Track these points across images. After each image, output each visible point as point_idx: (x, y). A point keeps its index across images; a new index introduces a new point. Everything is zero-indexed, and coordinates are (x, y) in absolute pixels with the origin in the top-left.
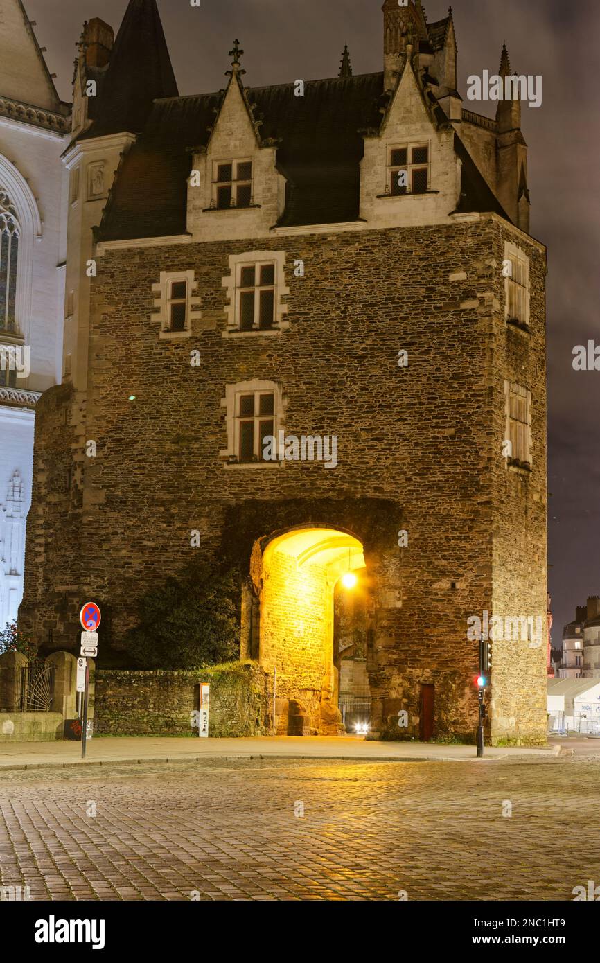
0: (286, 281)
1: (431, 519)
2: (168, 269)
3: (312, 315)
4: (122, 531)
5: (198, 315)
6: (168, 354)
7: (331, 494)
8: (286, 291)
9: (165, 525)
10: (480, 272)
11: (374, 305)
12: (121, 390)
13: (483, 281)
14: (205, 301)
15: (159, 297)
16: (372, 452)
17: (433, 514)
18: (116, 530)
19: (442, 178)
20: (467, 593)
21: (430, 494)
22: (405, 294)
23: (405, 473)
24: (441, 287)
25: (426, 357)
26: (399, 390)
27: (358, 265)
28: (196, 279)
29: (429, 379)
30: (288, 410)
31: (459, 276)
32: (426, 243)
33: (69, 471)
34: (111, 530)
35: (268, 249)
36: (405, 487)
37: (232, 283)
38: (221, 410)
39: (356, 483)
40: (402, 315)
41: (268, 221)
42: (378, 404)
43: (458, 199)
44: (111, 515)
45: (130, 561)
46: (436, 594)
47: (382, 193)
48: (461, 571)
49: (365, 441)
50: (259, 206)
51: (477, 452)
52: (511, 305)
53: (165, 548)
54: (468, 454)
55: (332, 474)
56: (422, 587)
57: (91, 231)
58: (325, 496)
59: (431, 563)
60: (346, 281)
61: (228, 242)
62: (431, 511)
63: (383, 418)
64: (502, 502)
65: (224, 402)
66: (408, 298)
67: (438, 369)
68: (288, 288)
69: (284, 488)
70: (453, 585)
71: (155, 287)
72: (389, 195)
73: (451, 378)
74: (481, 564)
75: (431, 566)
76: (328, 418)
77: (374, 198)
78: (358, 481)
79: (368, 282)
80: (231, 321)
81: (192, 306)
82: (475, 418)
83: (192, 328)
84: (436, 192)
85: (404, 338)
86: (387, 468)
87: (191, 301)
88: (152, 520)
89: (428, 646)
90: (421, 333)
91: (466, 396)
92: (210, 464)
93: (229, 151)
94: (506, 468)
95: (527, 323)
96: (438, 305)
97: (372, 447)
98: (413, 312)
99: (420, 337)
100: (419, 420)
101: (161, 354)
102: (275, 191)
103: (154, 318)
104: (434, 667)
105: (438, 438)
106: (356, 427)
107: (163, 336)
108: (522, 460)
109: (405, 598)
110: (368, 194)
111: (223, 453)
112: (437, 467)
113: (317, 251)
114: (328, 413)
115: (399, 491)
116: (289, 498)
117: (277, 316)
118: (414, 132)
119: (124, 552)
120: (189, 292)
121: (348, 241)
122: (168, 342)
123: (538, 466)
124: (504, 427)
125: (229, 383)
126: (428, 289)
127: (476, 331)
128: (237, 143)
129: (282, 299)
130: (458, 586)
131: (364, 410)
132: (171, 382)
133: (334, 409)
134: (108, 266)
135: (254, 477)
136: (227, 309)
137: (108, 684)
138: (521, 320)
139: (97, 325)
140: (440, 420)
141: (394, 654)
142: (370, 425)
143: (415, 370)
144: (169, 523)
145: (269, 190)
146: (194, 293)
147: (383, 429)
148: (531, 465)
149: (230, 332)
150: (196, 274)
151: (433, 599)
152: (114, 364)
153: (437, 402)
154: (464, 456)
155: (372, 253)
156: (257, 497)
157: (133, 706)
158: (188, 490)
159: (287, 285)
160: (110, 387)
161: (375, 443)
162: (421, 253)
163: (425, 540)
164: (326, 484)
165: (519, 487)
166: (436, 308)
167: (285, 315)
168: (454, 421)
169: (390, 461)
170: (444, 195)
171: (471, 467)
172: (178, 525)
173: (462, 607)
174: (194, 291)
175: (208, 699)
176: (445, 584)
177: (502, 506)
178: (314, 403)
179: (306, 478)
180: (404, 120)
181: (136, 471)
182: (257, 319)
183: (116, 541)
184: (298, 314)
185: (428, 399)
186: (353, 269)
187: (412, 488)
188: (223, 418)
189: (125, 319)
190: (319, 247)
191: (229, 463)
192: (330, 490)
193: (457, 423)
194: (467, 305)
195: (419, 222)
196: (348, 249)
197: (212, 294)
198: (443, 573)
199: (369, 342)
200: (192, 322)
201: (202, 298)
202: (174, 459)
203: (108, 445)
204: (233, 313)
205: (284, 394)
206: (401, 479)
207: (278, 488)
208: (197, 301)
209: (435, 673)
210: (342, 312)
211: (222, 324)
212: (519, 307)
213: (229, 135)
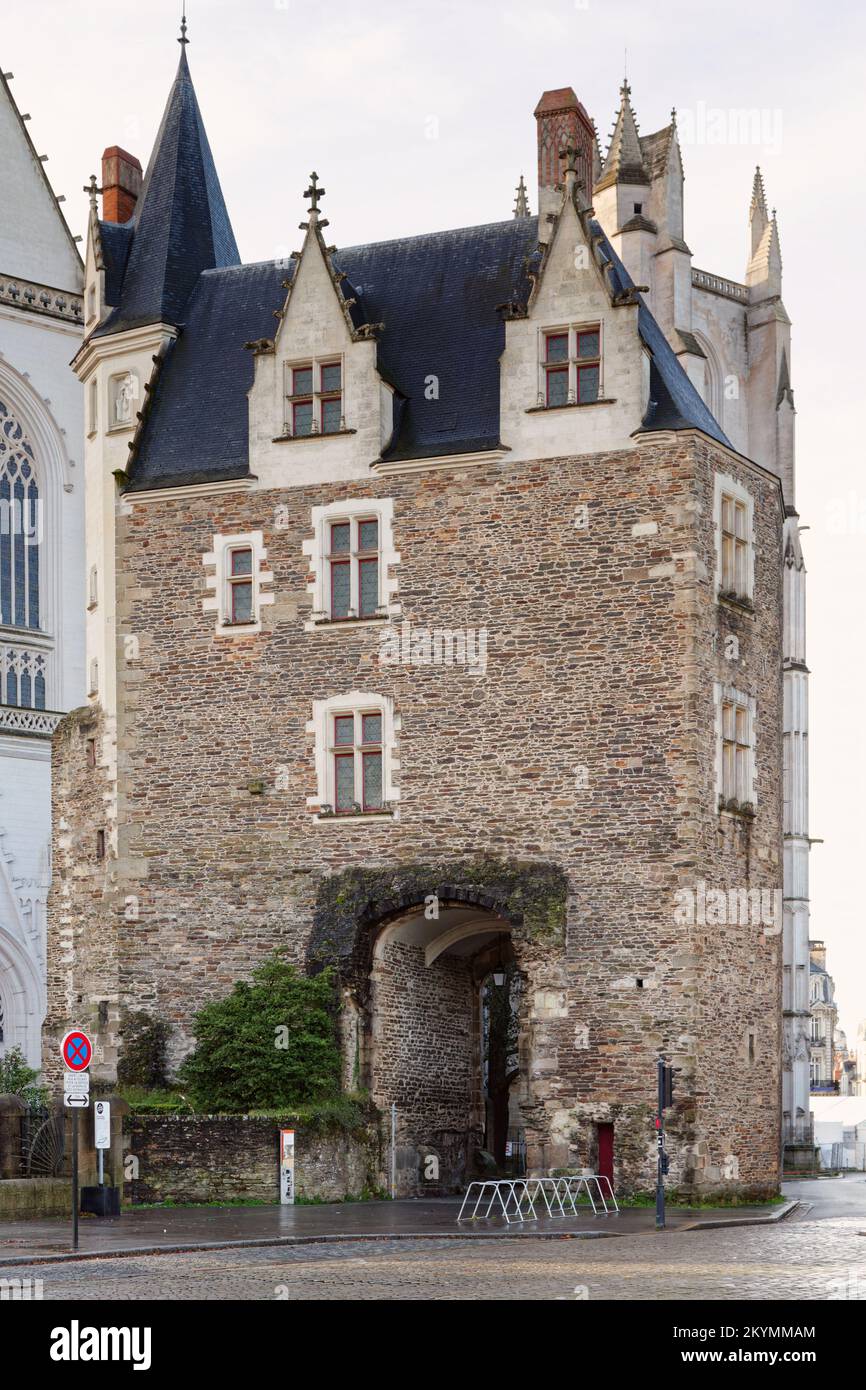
0: (396, 544)
1: (608, 891)
2: (226, 530)
3: (434, 594)
4: (174, 916)
5: (270, 598)
6: (230, 658)
7: (466, 857)
8: (396, 558)
9: (233, 907)
10: (678, 522)
11: (524, 576)
12: (166, 713)
13: (680, 535)
14: (280, 579)
15: (213, 573)
16: (523, 794)
17: (611, 884)
18: (165, 916)
19: (622, 379)
20: (659, 993)
21: (607, 855)
22: (569, 558)
23: (570, 824)
24: (620, 547)
25: (599, 653)
26: (561, 702)
27: (498, 517)
28: (266, 545)
29: (603, 685)
30: (402, 736)
31: (645, 528)
32: (598, 479)
33: (101, 832)
34: (157, 916)
35: (369, 496)
36: (571, 845)
37: (316, 549)
38: (308, 739)
39: (500, 840)
40: (564, 590)
41: (367, 454)
42: (530, 724)
43: (645, 410)
44: (158, 894)
45: (188, 959)
46: (616, 997)
47: (533, 405)
48: (650, 963)
49: (514, 779)
50: (353, 432)
51: (673, 791)
52: (724, 569)
53: (235, 940)
54: (660, 794)
55: (467, 829)
56: (596, 988)
57: (113, 476)
58: (459, 859)
59: (608, 952)
60: (484, 541)
61: (311, 487)
62: (608, 879)
63: (538, 744)
64: (710, 862)
65: (310, 727)
66: (573, 564)
67: (616, 670)
68: (399, 554)
69: (399, 850)
70: (640, 983)
71: (207, 559)
72: (544, 409)
73: (636, 683)
74: (679, 952)
75: (608, 958)
76: (460, 747)
77: (523, 415)
78: (504, 837)
79: (514, 542)
80: (317, 607)
81: (261, 585)
82: (671, 741)
83: (262, 618)
84: (611, 401)
85: (568, 625)
86: (545, 817)
87: (259, 577)
88: (215, 900)
89: (605, 1070)
90: (592, 616)
91: (658, 708)
92: (294, 819)
93: (308, 347)
94: (716, 811)
95: (750, 595)
96: (617, 574)
97: (523, 788)
98: (580, 586)
99: (591, 623)
100: (590, 746)
101: (219, 658)
102: (376, 406)
103: (208, 605)
104: (614, 1099)
105: (616, 771)
106: (500, 758)
107: (221, 631)
108: (742, 799)
109: (572, 1003)
110: (512, 408)
111: (311, 801)
112: (616, 814)
113: (441, 497)
114: (459, 739)
115: (563, 850)
116: (407, 863)
117: (384, 598)
118: (578, 308)
119: (178, 946)
120: (256, 565)
121: (484, 480)
122: (229, 641)
123: (766, 808)
124: (714, 753)
125: (316, 698)
126: (601, 550)
127: (671, 612)
128: (320, 334)
129: (390, 570)
130: (646, 984)
131: (510, 733)
132: (236, 700)
133: (470, 733)
134: (139, 528)
135: (356, 834)
136: (311, 588)
137: (150, 1135)
138: (740, 593)
139: (125, 618)
140: (620, 746)
141: (557, 1081)
142: (520, 755)
143: (583, 673)
144: (240, 904)
145: (368, 406)
146: (264, 566)
147: (538, 761)
148: (755, 807)
149: (318, 623)
150: (265, 537)
151: (610, 1005)
152: (153, 675)
153: (615, 718)
154: (655, 798)
155: (519, 498)
156: (362, 864)
157: (188, 1165)
158: (264, 855)
159: (397, 550)
160: (149, 709)
161: (527, 782)
162: (591, 495)
163: (600, 920)
164: (460, 843)
165: (737, 840)
166: (613, 578)
167: (395, 595)
168: (640, 746)
169: (549, 807)
170: (625, 405)
171: (666, 812)
172: (252, 906)
173: (652, 1014)
174: (263, 563)
175: (292, 1151)
176: (629, 982)
177: (710, 867)
178: (439, 725)
179: (430, 834)
180: (564, 290)
181: (190, 831)
182: (354, 603)
183: (166, 931)
184: (415, 593)
185: (603, 714)
186: (492, 523)
187: (581, 845)
188: (310, 751)
189: (165, 608)
190: (442, 490)
191: (321, 817)
192: (466, 851)
193: (645, 748)
194: (658, 571)
195: (587, 448)
196: (485, 492)
197: (289, 567)
198: (624, 967)
199: (517, 632)
200: (262, 610)
201: (276, 573)
202: (244, 811)
203: (150, 794)
204: (319, 594)
205: (396, 712)
206: (565, 832)
207: (390, 851)
208: (268, 577)
209: (616, 1109)
210: (477, 589)
211: (304, 612)
212: (737, 574)
213: (306, 323)
